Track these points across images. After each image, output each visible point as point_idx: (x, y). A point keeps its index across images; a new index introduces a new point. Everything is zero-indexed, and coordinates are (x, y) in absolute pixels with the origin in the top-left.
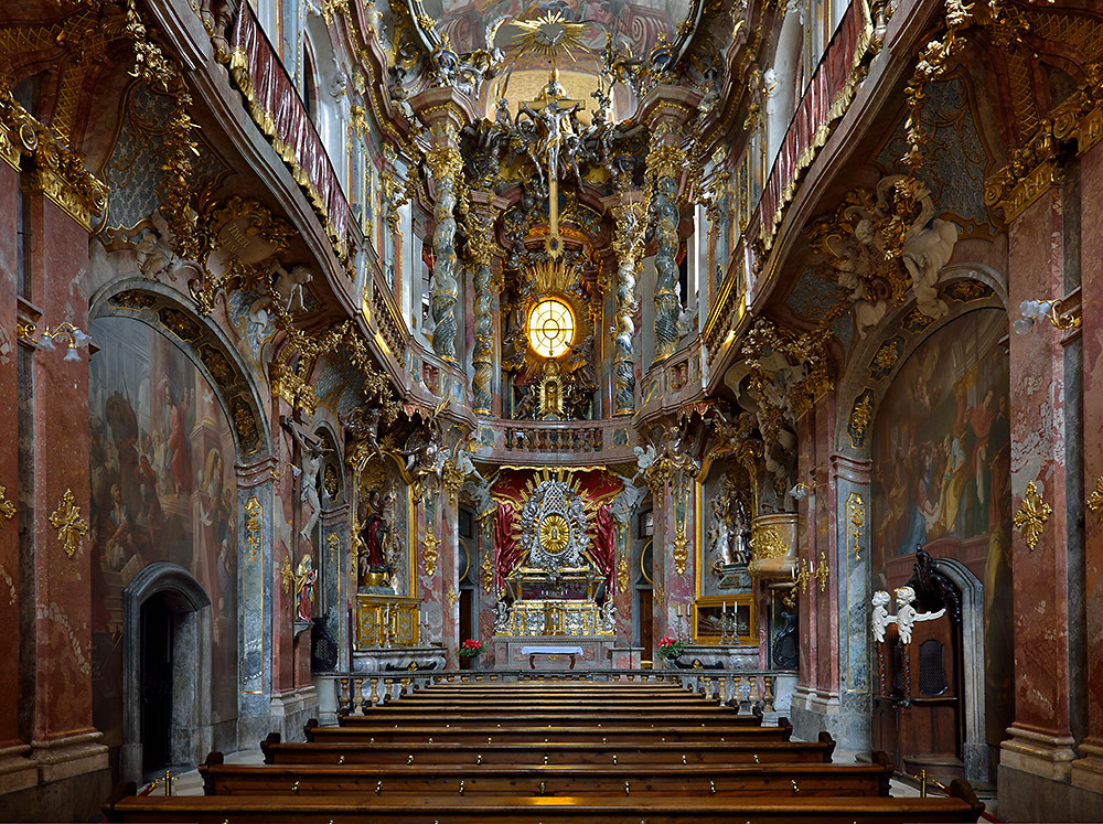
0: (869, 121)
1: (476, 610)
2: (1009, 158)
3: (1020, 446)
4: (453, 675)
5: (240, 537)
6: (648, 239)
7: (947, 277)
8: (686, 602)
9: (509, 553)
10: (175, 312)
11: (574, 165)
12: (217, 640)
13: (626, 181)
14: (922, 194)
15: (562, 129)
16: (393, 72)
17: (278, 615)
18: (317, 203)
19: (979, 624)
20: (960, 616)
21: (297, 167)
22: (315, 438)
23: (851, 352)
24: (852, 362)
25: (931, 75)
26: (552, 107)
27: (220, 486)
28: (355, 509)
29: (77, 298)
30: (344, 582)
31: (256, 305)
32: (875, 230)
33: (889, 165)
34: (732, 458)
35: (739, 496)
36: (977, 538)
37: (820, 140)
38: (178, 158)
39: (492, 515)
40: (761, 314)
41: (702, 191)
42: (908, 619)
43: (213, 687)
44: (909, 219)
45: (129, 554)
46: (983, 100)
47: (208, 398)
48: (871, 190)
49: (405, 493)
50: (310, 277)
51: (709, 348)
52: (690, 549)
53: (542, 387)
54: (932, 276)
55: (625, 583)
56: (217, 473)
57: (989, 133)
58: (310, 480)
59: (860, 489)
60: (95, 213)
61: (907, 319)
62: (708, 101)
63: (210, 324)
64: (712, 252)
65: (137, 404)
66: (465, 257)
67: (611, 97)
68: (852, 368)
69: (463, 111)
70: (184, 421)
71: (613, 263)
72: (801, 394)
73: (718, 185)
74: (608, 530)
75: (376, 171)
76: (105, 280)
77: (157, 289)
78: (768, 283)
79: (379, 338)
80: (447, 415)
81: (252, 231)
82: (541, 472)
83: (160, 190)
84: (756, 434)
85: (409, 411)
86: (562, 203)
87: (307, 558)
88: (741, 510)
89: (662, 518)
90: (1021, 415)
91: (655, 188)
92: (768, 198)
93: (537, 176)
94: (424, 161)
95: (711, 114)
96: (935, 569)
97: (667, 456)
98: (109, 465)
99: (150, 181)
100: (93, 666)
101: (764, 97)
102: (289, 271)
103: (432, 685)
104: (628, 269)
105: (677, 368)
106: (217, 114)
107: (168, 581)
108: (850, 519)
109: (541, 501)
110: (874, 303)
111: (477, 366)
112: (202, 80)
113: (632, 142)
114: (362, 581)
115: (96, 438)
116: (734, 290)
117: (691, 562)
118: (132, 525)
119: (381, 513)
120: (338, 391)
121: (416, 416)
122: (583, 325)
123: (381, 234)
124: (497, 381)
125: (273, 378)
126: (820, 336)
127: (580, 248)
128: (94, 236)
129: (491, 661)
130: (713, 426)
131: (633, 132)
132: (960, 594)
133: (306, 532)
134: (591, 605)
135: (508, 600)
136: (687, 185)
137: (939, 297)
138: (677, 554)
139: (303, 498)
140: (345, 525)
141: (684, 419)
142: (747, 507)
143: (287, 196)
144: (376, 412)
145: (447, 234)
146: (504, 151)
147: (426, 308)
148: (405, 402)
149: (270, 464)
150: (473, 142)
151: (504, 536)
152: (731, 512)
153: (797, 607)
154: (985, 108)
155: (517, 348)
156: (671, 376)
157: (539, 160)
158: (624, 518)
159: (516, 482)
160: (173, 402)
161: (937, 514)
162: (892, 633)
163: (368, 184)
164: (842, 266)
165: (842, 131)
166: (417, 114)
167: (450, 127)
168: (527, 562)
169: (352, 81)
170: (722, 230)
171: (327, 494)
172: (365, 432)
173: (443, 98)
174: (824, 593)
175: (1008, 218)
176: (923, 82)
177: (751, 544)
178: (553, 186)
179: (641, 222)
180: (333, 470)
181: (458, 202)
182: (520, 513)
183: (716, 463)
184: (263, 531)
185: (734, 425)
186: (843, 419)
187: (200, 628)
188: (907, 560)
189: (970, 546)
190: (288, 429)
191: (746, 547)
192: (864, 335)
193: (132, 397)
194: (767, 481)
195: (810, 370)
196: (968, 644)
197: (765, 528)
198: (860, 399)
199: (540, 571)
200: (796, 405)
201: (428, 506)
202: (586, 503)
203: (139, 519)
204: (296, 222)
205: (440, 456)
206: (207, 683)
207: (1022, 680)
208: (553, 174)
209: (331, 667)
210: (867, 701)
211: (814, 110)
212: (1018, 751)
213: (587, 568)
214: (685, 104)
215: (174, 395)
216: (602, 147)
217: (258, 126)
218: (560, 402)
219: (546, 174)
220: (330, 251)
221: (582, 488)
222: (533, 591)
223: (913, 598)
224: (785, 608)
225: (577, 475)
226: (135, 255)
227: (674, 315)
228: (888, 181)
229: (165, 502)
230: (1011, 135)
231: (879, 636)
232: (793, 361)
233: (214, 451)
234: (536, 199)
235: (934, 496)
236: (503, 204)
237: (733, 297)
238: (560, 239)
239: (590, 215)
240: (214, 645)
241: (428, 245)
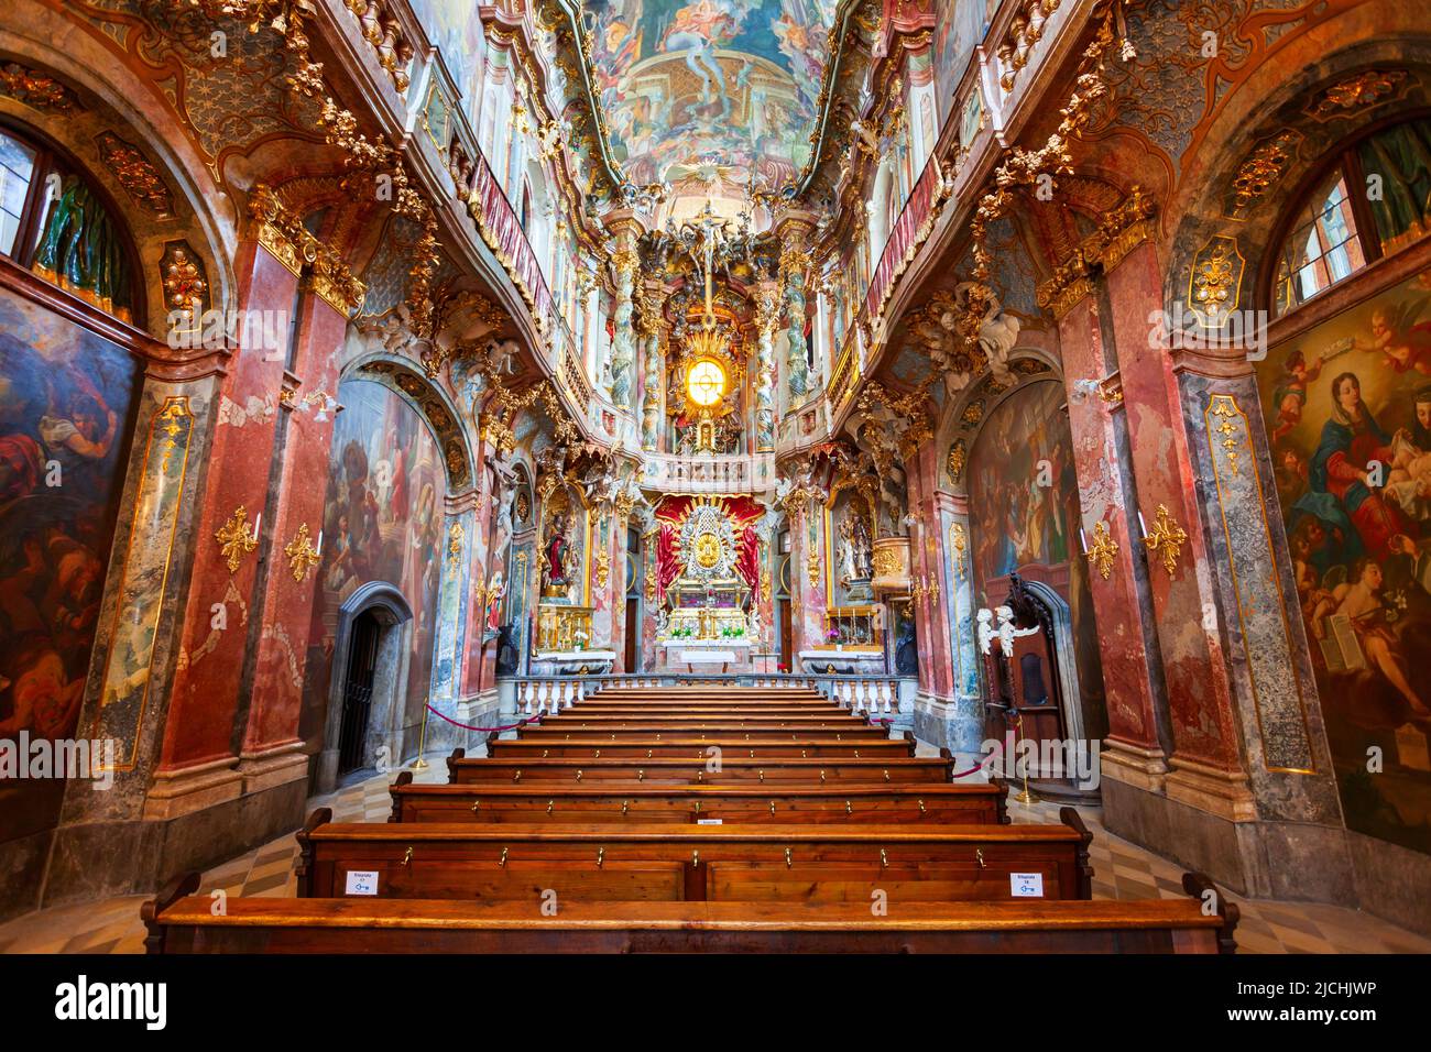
0: (946, 245)
1: (640, 616)
2: (1053, 274)
3: (1086, 492)
4: (619, 679)
5: (444, 557)
6: (782, 317)
7: (1015, 356)
8: (819, 612)
9: (669, 567)
10: (408, 376)
11: (725, 262)
12: (415, 649)
13: (764, 274)
14: (990, 296)
15: (715, 238)
16: (589, 198)
17: (471, 625)
18: (527, 295)
19: (1069, 640)
20: (1053, 632)
21: (514, 270)
22: (512, 473)
23: (944, 410)
24: (946, 416)
25: (990, 217)
26: (708, 222)
27: (431, 515)
28: (541, 531)
29: (332, 370)
30: (528, 594)
31: (472, 370)
32: (956, 321)
33: (963, 274)
34: (854, 489)
35: (860, 521)
36: (1059, 565)
37: (910, 255)
38: (423, 267)
39: (656, 535)
40: (872, 378)
41: (822, 283)
42: (1008, 635)
43: (409, 693)
44: (980, 315)
45: (348, 575)
46: (1029, 233)
47: (428, 442)
48: (951, 291)
49: (583, 516)
50: (517, 349)
51: (832, 401)
52: (822, 565)
53: (699, 428)
54: (1003, 355)
55: (767, 593)
56: (429, 504)
57: (1036, 256)
58: (506, 508)
59: (960, 519)
60: (354, 305)
61: (987, 386)
62: (825, 221)
63: (435, 385)
64: (831, 328)
65: (370, 449)
66: (639, 328)
67: (752, 216)
68: (947, 420)
69: (641, 226)
70: (406, 462)
71: (754, 334)
72: (907, 441)
73: (835, 280)
74: (753, 548)
75: (573, 267)
76: (355, 354)
77: (396, 360)
78: (876, 357)
79: (569, 393)
80: (621, 453)
81: (476, 315)
82: (697, 498)
83: (406, 287)
84: (872, 470)
85: (590, 450)
86: (715, 290)
87: (499, 575)
88: (862, 531)
89: (797, 539)
90: (1084, 467)
91: (787, 281)
92: (873, 294)
93: (695, 270)
94: (610, 259)
95: (827, 230)
96: (1028, 592)
97: (800, 487)
98: (340, 500)
99: (399, 281)
100: (305, 678)
101: (866, 220)
102: (501, 344)
103: (600, 690)
104: (766, 338)
105: (807, 416)
106: (455, 235)
107: (379, 598)
108: (953, 545)
109: (697, 522)
110: (960, 373)
111: (646, 411)
112: (447, 213)
113: (769, 248)
114: (544, 592)
115: (333, 478)
116: (850, 359)
117: (822, 576)
118: (353, 550)
119: (563, 533)
120: (533, 434)
121: (596, 454)
122: (732, 381)
123: (574, 312)
124: (663, 424)
125: (482, 425)
126: (919, 396)
127: (729, 322)
128: (350, 322)
129: (651, 665)
130: (837, 463)
131: (768, 240)
132: (1050, 614)
133: (499, 552)
134: (738, 612)
135: (668, 608)
136: (811, 279)
137: (1010, 370)
138: (810, 569)
139: (499, 523)
140: (531, 545)
141: (813, 457)
142: (869, 530)
143: (504, 291)
144: (563, 450)
145: (624, 313)
146: (671, 253)
147: (607, 367)
148: (588, 442)
149: (474, 495)
150: (648, 247)
151: (665, 551)
152: (854, 534)
153: (914, 617)
154: (1031, 239)
155: (679, 397)
156: (802, 423)
157: (698, 258)
158: (766, 536)
159: (676, 505)
160: (399, 446)
161: (1025, 543)
162: (996, 645)
163: (567, 277)
164: (933, 345)
165: (926, 251)
166: (606, 227)
167: (630, 237)
168: (684, 574)
169: (558, 205)
170: (839, 312)
171: (518, 520)
172: (553, 467)
173: (626, 216)
174: (936, 607)
175: (1057, 315)
176: (983, 220)
177: (873, 562)
178: (708, 278)
179: (776, 305)
180: (525, 498)
181: (635, 290)
182: (679, 532)
183: (841, 493)
184: (463, 552)
185: (854, 463)
186: (942, 461)
187: (402, 640)
188: (1002, 582)
189: (1053, 572)
190: (491, 466)
191: (870, 565)
192: (954, 397)
193: (366, 443)
194: (883, 509)
195: (913, 422)
196: (1062, 658)
197: (883, 549)
198: (953, 446)
199: (696, 582)
200: (903, 449)
201: (602, 528)
202: (733, 524)
203: (360, 545)
204: (510, 310)
205: (614, 486)
206: (403, 689)
207: (1112, 695)
208: (708, 269)
209: (513, 671)
210: (980, 706)
211: (904, 235)
212: (1116, 762)
213: (735, 580)
214: (807, 223)
215: (401, 443)
216: (745, 250)
217: (486, 242)
218: (713, 440)
219: (703, 269)
220: (533, 328)
221: (731, 512)
222: (691, 600)
223: (1011, 616)
224: (903, 619)
225: (727, 501)
226: (381, 335)
227: (804, 375)
228: (965, 286)
229: (384, 530)
230: (1051, 258)
231: (985, 648)
232: (900, 415)
233: (429, 485)
234: (695, 286)
235: (1021, 528)
236: (670, 290)
237: (849, 363)
238: (713, 316)
239: (737, 298)
240: (413, 655)
241: (610, 321)
